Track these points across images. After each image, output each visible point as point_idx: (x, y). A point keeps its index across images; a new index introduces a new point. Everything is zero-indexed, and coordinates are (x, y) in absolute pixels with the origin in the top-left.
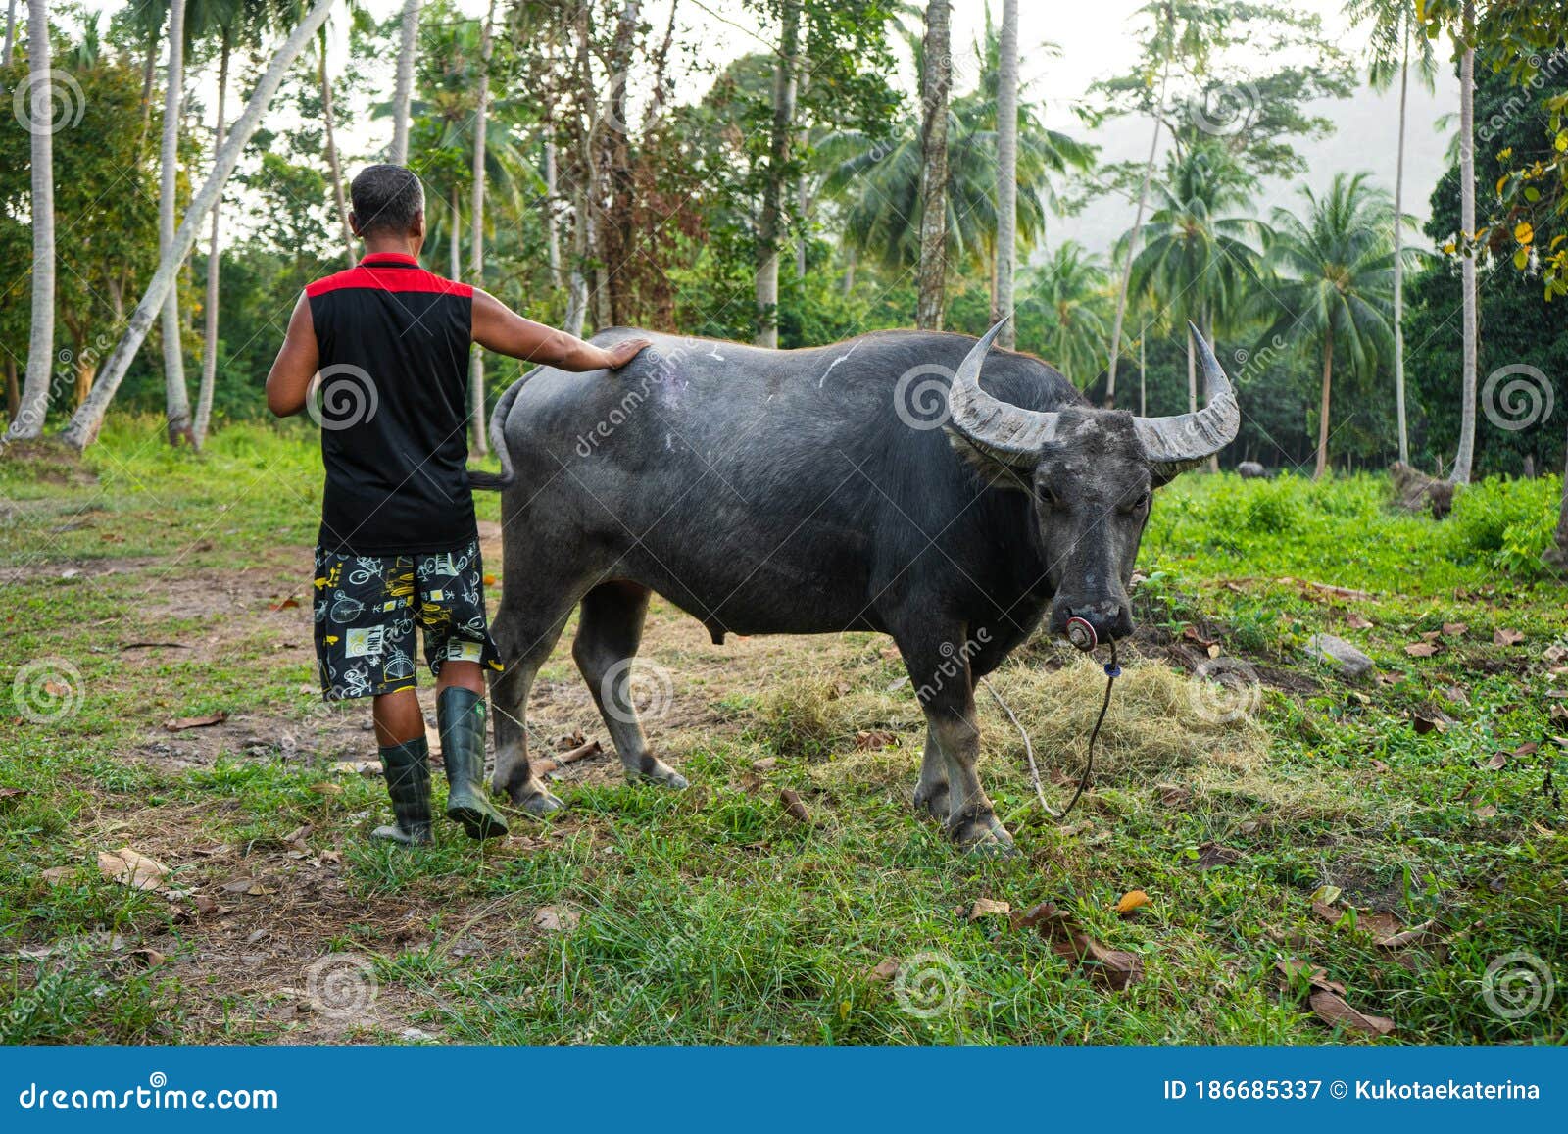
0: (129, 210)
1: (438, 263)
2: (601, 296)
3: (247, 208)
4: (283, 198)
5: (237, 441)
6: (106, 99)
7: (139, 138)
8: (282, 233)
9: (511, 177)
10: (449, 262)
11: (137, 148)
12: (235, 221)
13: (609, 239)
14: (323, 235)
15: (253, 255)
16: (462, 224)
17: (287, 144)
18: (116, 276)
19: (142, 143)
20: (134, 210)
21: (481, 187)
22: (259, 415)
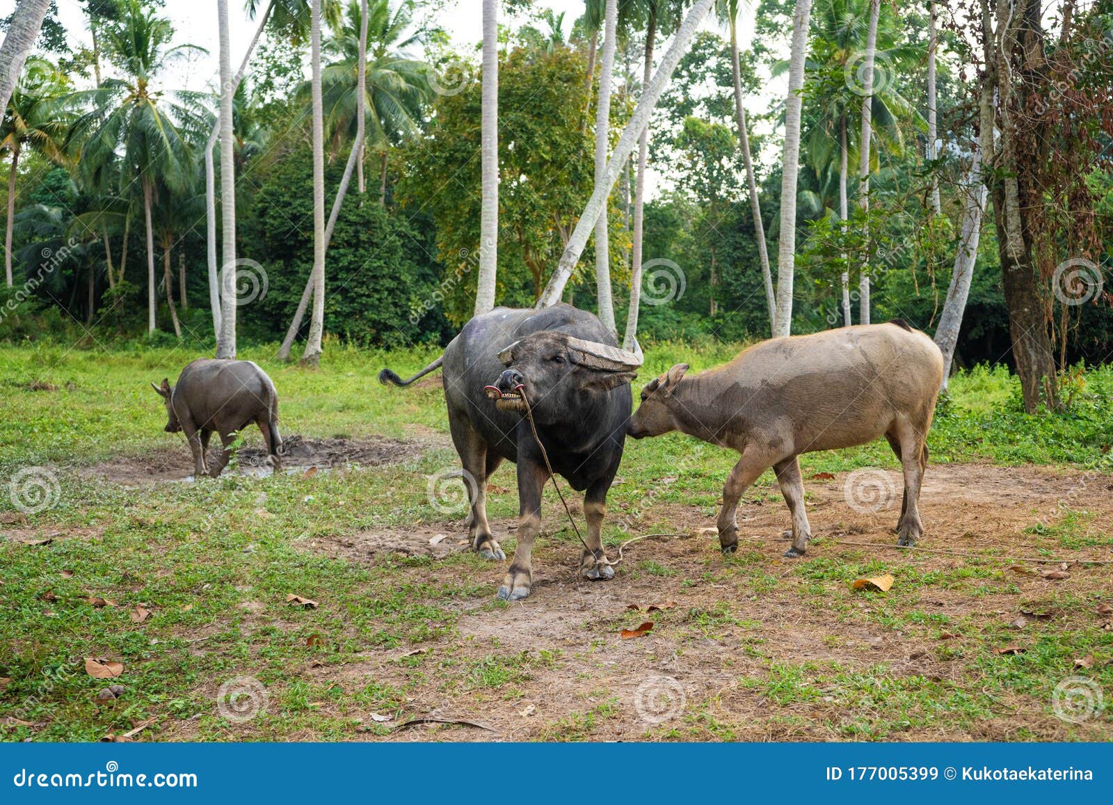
0: (575, 169)
1: (829, 199)
2: (1010, 209)
3: (673, 163)
4: (701, 153)
5: (661, 358)
6: (560, 79)
7: (584, 108)
8: (700, 182)
9: (895, 118)
10: (839, 198)
11: (583, 117)
12: (665, 175)
13: (1020, 144)
14: (732, 183)
15: (677, 204)
16: (850, 162)
17: (706, 109)
18: (565, 223)
19: (586, 112)
20: (580, 168)
21: (869, 130)
22: (679, 336)
